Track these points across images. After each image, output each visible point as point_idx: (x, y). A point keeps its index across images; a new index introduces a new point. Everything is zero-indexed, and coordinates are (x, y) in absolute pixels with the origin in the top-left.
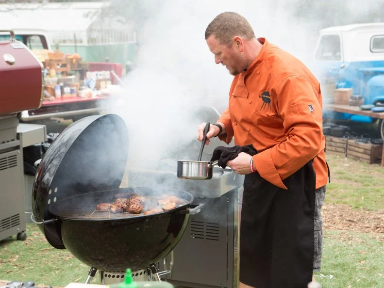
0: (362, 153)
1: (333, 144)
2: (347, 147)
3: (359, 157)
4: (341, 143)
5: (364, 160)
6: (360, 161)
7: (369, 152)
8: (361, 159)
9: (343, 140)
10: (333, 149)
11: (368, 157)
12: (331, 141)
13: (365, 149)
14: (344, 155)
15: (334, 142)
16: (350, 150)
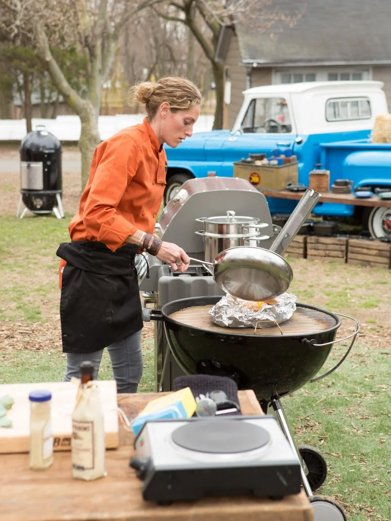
0: (376, 255)
1: (320, 246)
2: (347, 248)
3: (369, 262)
4: (337, 244)
5: (377, 264)
6: (372, 267)
7: (388, 254)
8: (372, 264)
9: (340, 241)
10: (322, 253)
11: (386, 260)
12: (318, 243)
13: (380, 250)
14: (343, 260)
15: (323, 244)
16: (352, 252)
